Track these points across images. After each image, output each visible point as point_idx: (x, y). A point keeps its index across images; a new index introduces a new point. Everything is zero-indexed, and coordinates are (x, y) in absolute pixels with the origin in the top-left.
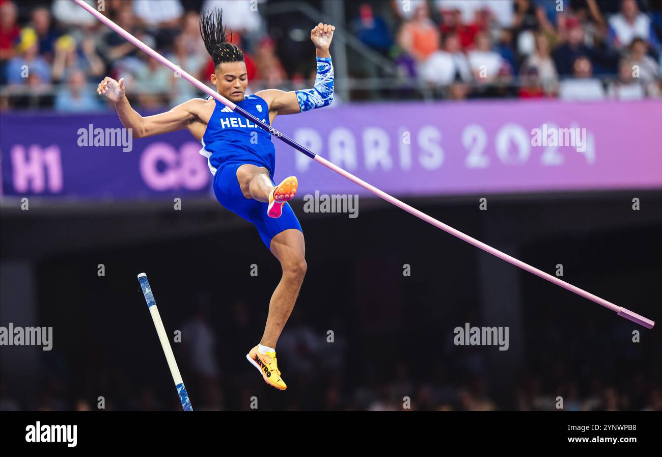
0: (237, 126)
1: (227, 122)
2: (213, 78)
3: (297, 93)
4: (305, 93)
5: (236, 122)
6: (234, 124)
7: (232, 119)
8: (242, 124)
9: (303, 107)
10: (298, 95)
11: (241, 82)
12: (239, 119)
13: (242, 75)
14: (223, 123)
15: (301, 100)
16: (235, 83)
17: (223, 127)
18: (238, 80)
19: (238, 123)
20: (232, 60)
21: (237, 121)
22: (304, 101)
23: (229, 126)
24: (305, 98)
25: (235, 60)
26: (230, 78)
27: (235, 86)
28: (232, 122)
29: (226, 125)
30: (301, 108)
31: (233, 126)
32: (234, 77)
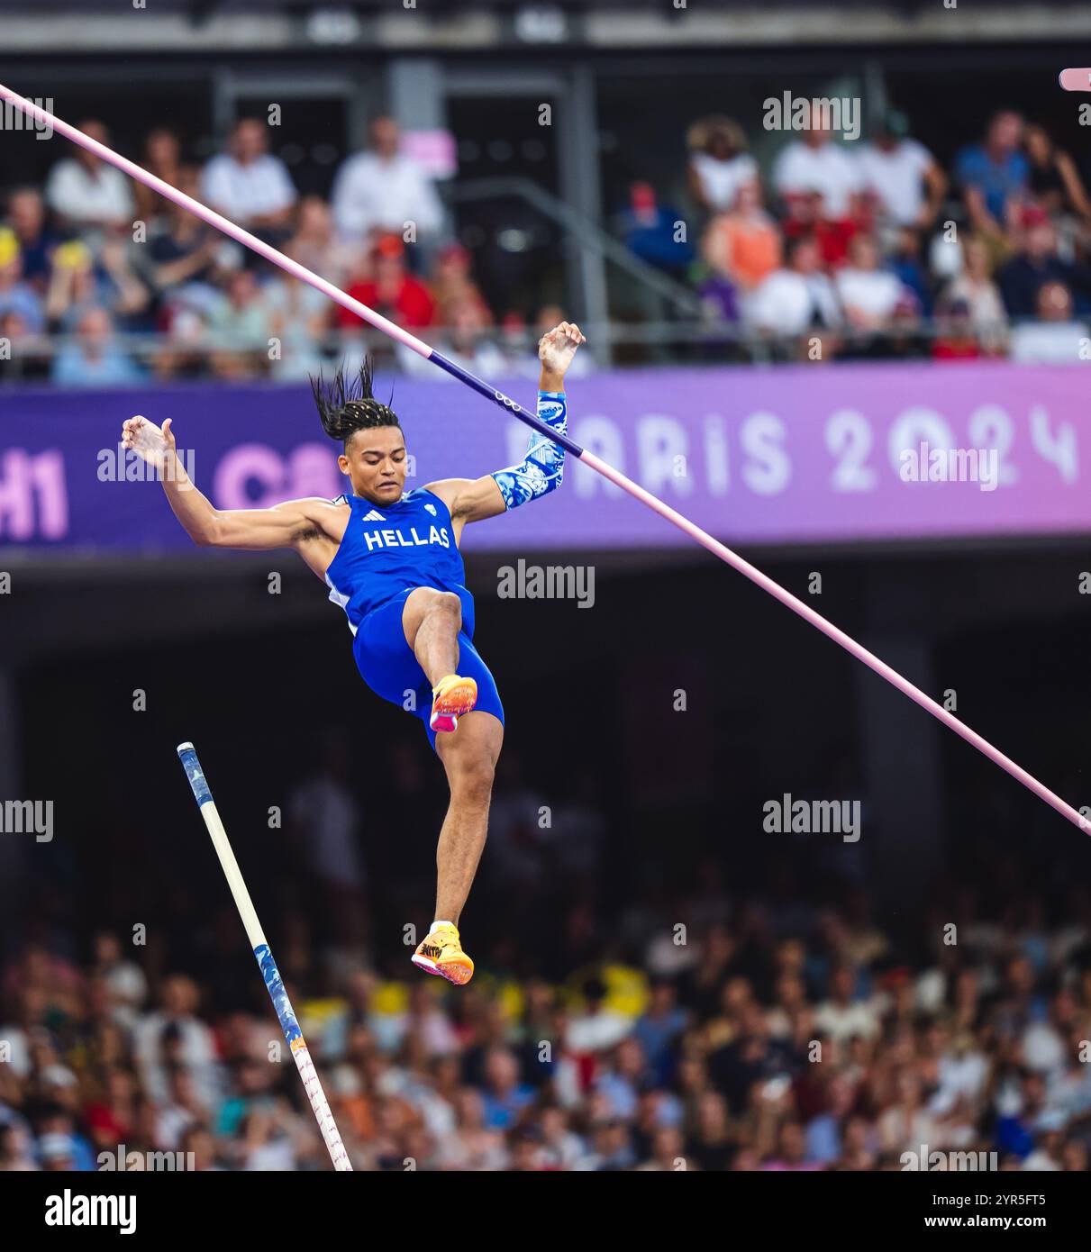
0: (396, 544)
1: (377, 538)
2: (343, 462)
3: (495, 477)
4: (510, 474)
5: (393, 538)
6: (391, 541)
7: (385, 533)
8: (405, 540)
9: (511, 501)
10: (498, 479)
11: (395, 464)
12: (398, 532)
13: (396, 451)
14: (369, 541)
15: (506, 487)
16: (384, 467)
17: (371, 548)
18: (387, 460)
19: (397, 540)
20: (375, 425)
21: (395, 535)
22: (510, 489)
23: (381, 545)
24: (511, 483)
25: (381, 424)
26: (374, 458)
27: (383, 471)
28: (387, 538)
29: (375, 544)
30: (506, 503)
31: (389, 544)
32: (381, 456)
